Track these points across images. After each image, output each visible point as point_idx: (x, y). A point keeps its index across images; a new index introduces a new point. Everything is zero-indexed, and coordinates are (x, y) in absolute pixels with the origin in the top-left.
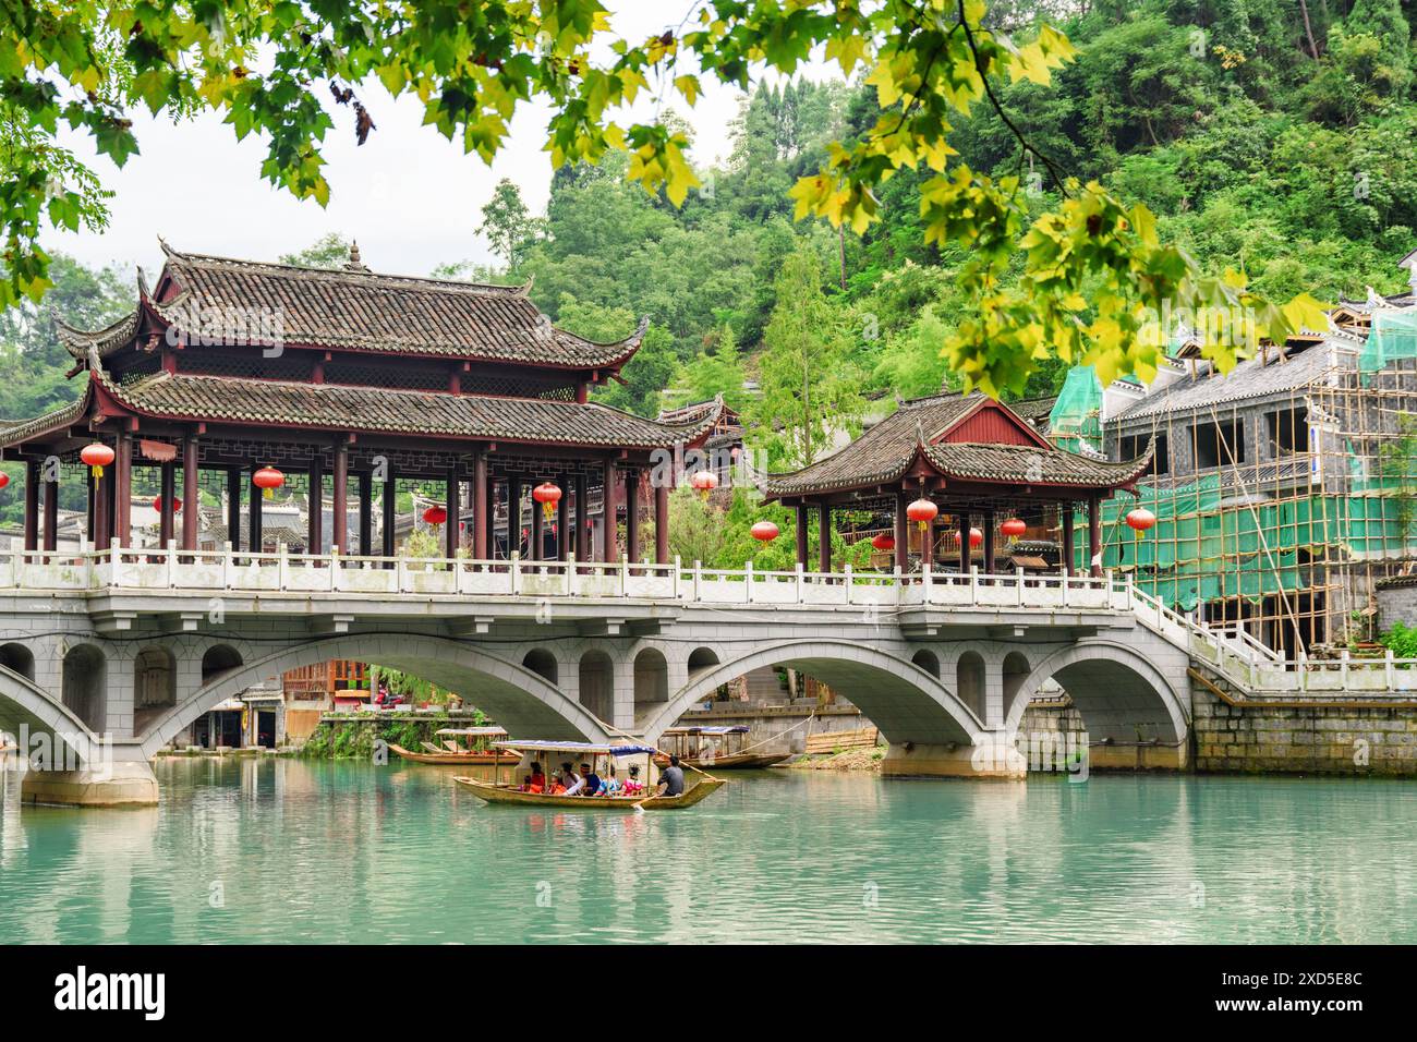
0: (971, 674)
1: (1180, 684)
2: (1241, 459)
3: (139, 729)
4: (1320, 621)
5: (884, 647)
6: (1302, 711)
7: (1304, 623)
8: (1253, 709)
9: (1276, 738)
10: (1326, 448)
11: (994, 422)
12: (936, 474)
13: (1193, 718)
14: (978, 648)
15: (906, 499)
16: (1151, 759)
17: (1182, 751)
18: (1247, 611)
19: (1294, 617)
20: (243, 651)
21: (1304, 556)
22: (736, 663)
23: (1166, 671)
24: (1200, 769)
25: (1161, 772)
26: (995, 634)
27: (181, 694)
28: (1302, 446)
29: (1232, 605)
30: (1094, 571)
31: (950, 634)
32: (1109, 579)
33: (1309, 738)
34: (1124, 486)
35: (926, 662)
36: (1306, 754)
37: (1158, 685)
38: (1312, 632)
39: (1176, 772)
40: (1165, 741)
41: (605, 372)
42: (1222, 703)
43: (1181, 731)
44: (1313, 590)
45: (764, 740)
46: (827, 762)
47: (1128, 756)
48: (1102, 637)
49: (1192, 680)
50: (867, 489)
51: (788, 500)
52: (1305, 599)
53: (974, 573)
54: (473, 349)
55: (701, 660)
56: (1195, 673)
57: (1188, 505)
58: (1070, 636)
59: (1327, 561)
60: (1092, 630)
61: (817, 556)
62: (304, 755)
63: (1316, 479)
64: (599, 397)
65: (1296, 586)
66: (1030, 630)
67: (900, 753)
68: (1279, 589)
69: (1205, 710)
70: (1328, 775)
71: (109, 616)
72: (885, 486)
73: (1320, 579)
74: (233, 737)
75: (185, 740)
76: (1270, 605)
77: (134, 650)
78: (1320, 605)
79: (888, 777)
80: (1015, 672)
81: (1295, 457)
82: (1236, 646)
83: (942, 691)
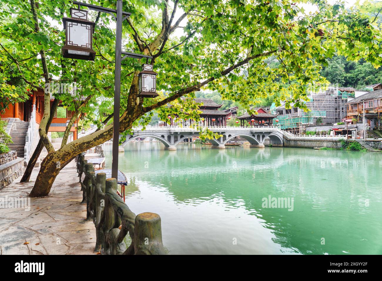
0: (258, 137)
1: (282, 138)
2: (290, 113)
3: (174, 143)
4: (299, 131)
5: (249, 134)
6: (295, 141)
7: (297, 131)
8: (290, 140)
9: (292, 143)
10: (300, 112)
11: (261, 111)
12: (254, 116)
13: (283, 141)
14: (259, 134)
15: (251, 119)
16: (279, 145)
17: (282, 145)
18: (291, 129)
19: (296, 130)
20: (184, 135)
21: (297, 124)
22: (233, 136)
23: (280, 136)
24: (284, 146)
25: (280, 147)
26: (261, 133)
27: (178, 140)
28: (297, 112)
29: (289, 129)
30: (272, 126)
31: (256, 133)
32: (274, 127)
33: (296, 144)
34: (275, 117)
35: (254, 136)
36: (295, 145)
37: (279, 138)
38: (298, 132)
39: (282, 147)
40: (280, 144)
41: (219, 107)
42: (287, 140)
43: (282, 143)
44: (298, 127)
45: (239, 142)
46: (245, 145)
47: (277, 145)
48: (273, 133)
49: (283, 137)
50: (247, 118)
51: (240, 119)
52: (297, 128)
53: (259, 127)
54: (206, 105)
55: (230, 136)
56: (284, 136)
57: (285, 118)
58: (270, 133)
59: (299, 124)
60: (272, 132)
61: (242, 125)
62: (194, 143)
63: (298, 115)
64: (219, 110)
65: (296, 127)
66: (265, 132)
67: (251, 145)
68: (294, 127)
69: (285, 140)
70: (298, 147)
71: (171, 132)
72: (249, 118)
73: (299, 126)
74: (187, 141)
75: (183, 141)
76: (293, 129)
77: (174, 135)
78: (299, 129)
79: (250, 147)
80: (263, 137)
81: (296, 113)
82: (288, 134)
83: (255, 139)
